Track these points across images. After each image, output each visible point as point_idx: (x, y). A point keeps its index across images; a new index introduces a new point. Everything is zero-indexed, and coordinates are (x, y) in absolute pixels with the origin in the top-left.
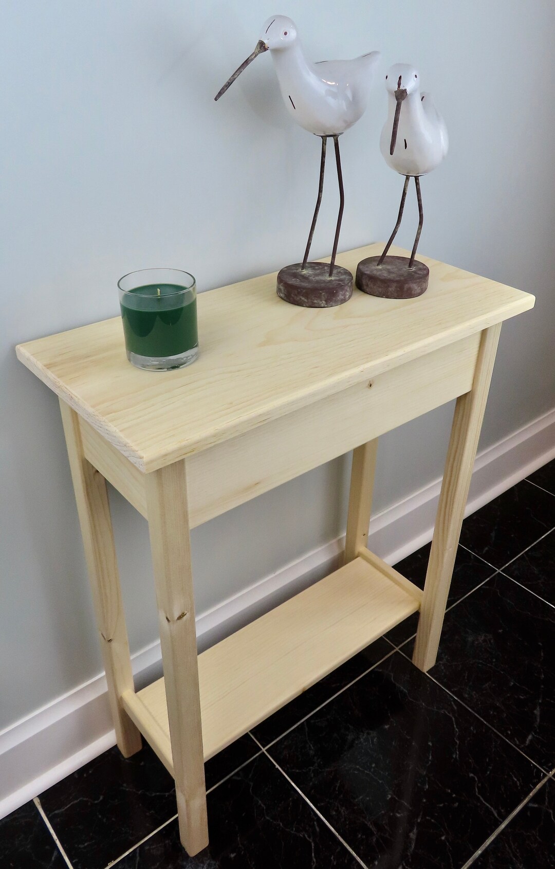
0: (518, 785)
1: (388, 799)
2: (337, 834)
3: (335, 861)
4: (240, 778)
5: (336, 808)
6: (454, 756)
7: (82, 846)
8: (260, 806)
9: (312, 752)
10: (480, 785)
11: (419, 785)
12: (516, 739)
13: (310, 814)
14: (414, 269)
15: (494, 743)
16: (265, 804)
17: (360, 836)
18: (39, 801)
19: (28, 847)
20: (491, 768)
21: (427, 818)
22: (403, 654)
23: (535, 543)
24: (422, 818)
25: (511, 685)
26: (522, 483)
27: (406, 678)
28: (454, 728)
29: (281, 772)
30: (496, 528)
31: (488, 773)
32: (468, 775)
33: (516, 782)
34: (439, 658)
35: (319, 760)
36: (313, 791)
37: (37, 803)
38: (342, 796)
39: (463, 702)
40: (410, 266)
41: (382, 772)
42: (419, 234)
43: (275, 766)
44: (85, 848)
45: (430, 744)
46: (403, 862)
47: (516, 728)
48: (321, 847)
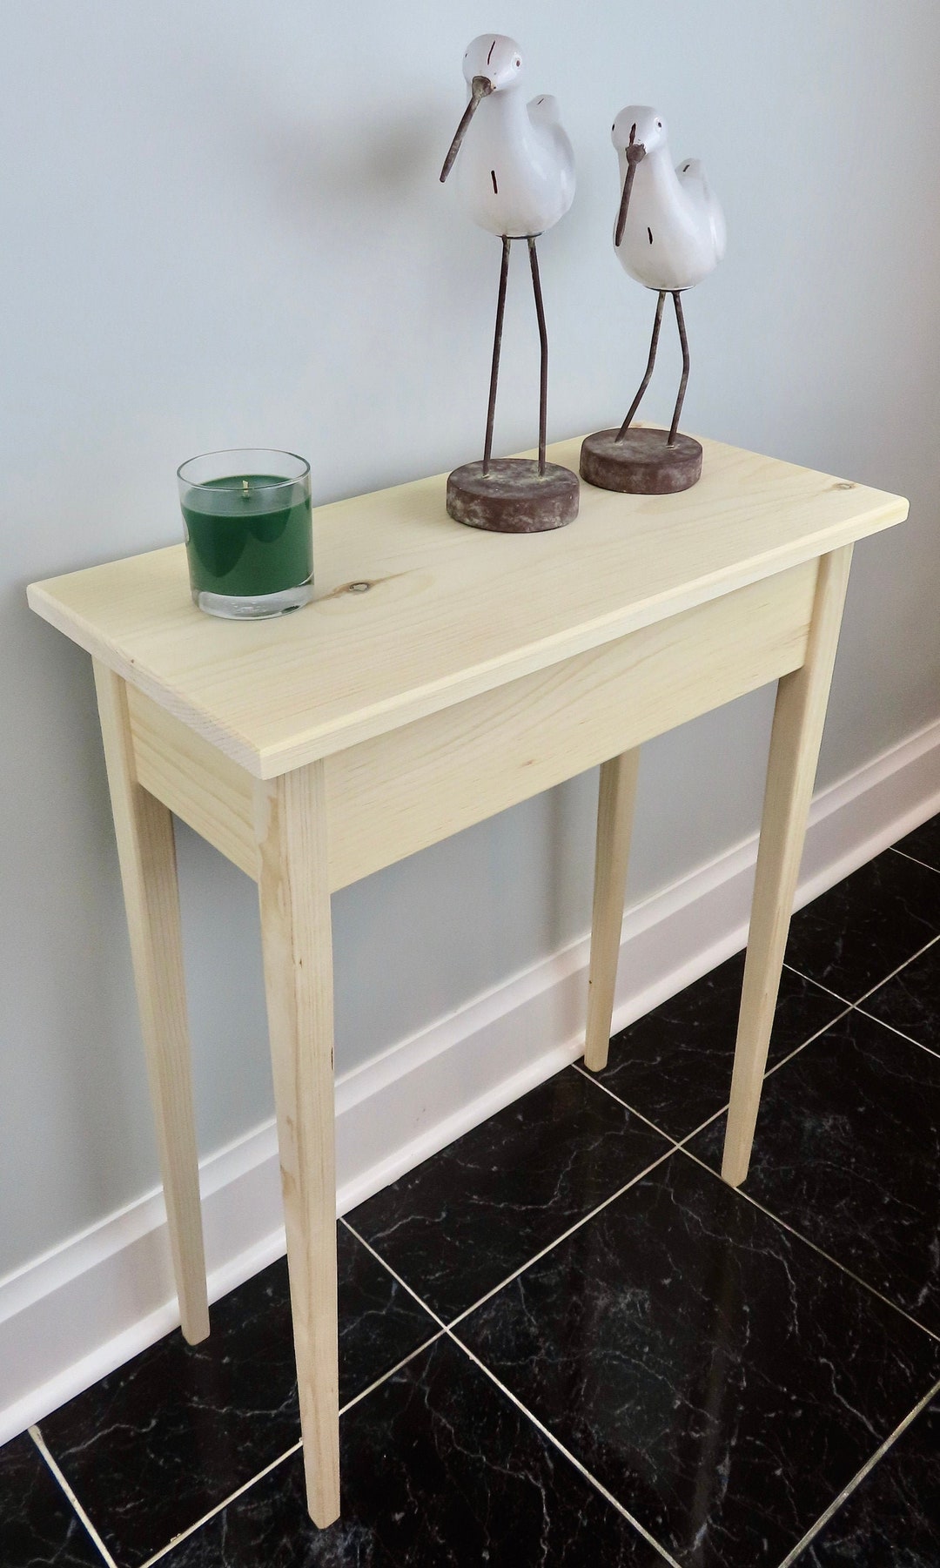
0: (908, 1374)
1: (676, 1407)
2: (585, 1472)
3: (584, 1519)
4: (405, 1381)
5: (582, 1427)
6: (791, 1328)
7: (121, 1510)
8: (445, 1427)
9: (533, 1330)
10: (839, 1377)
11: (730, 1381)
12: (899, 1296)
13: (536, 1436)
14: (676, 448)
15: (860, 1304)
16: (453, 1425)
17: (628, 1473)
18: (39, 1433)
19: (23, 1514)
20: (857, 1347)
21: (748, 1438)
22: (689, 1154)
23: (915, 956)
24: (738, 1439)
25: (886, 1202)
26: (886, 854)
27: (697, 1196)
28: (788, 1279)
29: (480, 1368)
30: (843, 933)
31: (853, 1355)
32: (818, 1362)
33: (904, 1369)
34: (754, 1160)
35: (547, 1344)
36: (539, 1398)
37: (36, 1435)
38: (591, 1405)
39: (802, 1234)
40: (670, 442)
41: (662, 1361)
42: (683, 388)
43: (468, 1356)
44: (126, 1512)
45: (746, 1308)
46: (709, 1517)
47: (900, 1276)
48: (558, 1495)
